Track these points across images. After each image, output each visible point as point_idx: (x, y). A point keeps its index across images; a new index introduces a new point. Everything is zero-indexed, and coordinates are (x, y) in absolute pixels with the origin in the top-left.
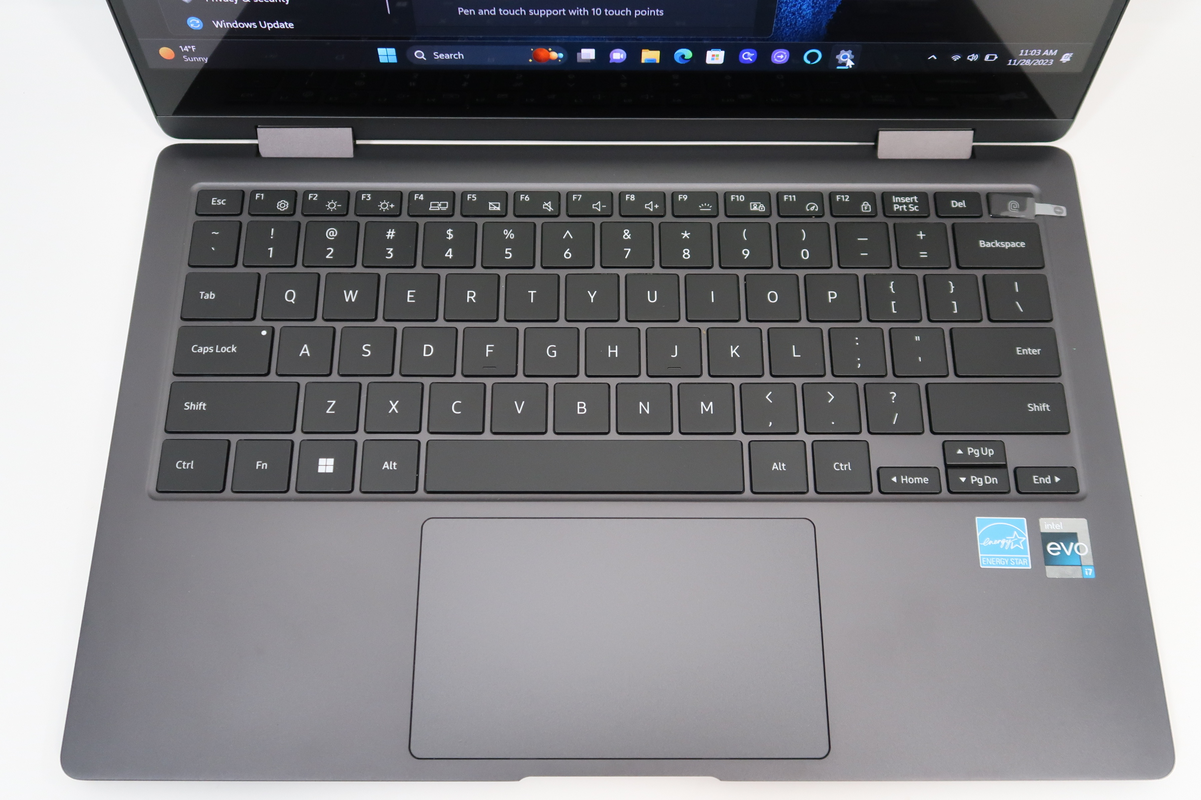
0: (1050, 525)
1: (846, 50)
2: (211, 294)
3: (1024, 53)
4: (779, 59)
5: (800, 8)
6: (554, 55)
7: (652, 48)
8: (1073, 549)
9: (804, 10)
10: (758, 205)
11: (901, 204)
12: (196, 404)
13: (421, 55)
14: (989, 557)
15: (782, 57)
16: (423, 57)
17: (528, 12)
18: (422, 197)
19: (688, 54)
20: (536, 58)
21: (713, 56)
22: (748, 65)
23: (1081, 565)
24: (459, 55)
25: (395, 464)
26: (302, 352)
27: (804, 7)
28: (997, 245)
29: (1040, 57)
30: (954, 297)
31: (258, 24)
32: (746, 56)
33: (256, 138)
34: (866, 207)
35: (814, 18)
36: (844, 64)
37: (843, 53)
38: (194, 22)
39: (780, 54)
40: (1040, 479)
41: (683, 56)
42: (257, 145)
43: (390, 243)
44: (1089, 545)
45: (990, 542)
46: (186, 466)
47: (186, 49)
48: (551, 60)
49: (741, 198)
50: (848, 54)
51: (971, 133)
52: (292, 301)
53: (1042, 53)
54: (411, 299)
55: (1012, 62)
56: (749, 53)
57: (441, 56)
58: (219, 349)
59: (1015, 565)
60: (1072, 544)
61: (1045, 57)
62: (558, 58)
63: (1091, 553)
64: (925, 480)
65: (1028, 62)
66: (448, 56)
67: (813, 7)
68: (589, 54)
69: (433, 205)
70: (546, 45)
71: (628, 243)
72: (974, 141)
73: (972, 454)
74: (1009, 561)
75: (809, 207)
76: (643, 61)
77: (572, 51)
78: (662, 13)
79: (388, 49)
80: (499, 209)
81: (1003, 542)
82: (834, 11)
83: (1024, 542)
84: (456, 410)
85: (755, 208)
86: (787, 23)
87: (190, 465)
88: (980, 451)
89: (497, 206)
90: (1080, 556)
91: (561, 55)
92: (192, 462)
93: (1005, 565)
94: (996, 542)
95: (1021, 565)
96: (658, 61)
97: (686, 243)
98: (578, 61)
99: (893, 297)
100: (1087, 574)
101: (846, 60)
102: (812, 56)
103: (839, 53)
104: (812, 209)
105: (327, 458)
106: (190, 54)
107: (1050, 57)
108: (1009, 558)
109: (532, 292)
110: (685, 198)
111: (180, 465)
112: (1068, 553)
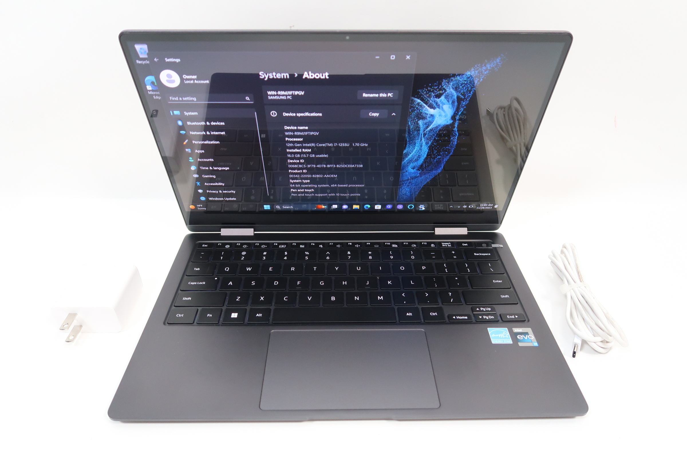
0: (516, 330)
1: (422, 205)
2: (198, 268)
3: (482, 205)
4: (399, 207)
5: (406, 193)
6: (323, 207)
7: (357, 204)
8: (528, 337)
9: (407, 194)
10: (395, 245)
11: (445, 245)
12: (187, 298)
13: (278, 207)
14: (495, 340)
15: (400, 207)
16: (279, 208)
17: (315, 195)
18: (277, 244)
19: (369, 206)
20: (317, 207)
21: (377, 207)
22: (389, 209)
23: (532, 342)
24: (291, 207)
25: (261, 315)
26: (229, 284)
27: (407, 193)
28: (481, 254)
29: (487, 206)
30: (468, 267)
31: (224, 199)
32: (388, 207)
33: (220, 232)
34: (433, 245)
35: (411, 196)
36: (422, 209)
37: (421, 206)
38: (202, 198)
39: (400, 206)
40: (510, 317)
41: (367, 207)
42: (220, 233)
43: (265, 256)
44: (534, 336)
45: (495, 336)
46: (180, 316)
47: (199, 206)
48: (322, 208)
49: (389, 244)
50: (423, 206)
51: (466, 229)
52: (228, 270)
53: (488, 205)
54: (271, 270)
55: (478, 208)
56: (389, 206)
57: (285, 207)
58: (199, 283)
59: (506, 342)
60: (527, 336)
61: (489, 206)
62: (325, 208)
63: (535, 338)
64: (466, 318)
65: (483, 208)
66: (288, 207)
67: (410, 193)
68: (335, 206)
69: (280, 246)
70: (321, 204)
71: (349, 255)
72: (468, 231)
73: (483, 310)
74: (503, 341)
75: (413, 246)
76: (354, 208)
77: (330, 206)
78: (360, 195)
79: (267, 206)
80: (304, 247)
81: (500, 335)
82: (417, 194)
83: (508, 335)
84: (285, 299)
85: (394, 246)
86: (401, 197)
87: (182, 316)
88: (485, 309)
89: (303, 246)
90: (531, 339)
91: (326, 207)
92: (183, 314)
93: (502, 342)
94: (497, 335)
95: (508, 342)
96: (359, 208)
97: (370, 255)
98: (332, 208)
99: (446, 268)
100: (535, 345)
101: (422, 207)
102: (411, 206)
103: (420, 206)
104: (414, 246)
105: (235, 313)
106: (200, 207)
107: (490, 206)
108: (503, 340)
109: (315, 268)
110: (369, 244)
111: (178, 315)
112: (526, 338)
